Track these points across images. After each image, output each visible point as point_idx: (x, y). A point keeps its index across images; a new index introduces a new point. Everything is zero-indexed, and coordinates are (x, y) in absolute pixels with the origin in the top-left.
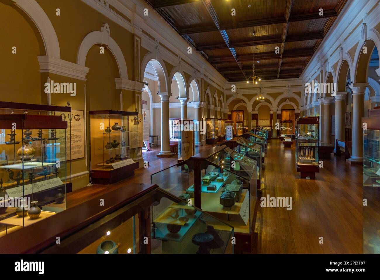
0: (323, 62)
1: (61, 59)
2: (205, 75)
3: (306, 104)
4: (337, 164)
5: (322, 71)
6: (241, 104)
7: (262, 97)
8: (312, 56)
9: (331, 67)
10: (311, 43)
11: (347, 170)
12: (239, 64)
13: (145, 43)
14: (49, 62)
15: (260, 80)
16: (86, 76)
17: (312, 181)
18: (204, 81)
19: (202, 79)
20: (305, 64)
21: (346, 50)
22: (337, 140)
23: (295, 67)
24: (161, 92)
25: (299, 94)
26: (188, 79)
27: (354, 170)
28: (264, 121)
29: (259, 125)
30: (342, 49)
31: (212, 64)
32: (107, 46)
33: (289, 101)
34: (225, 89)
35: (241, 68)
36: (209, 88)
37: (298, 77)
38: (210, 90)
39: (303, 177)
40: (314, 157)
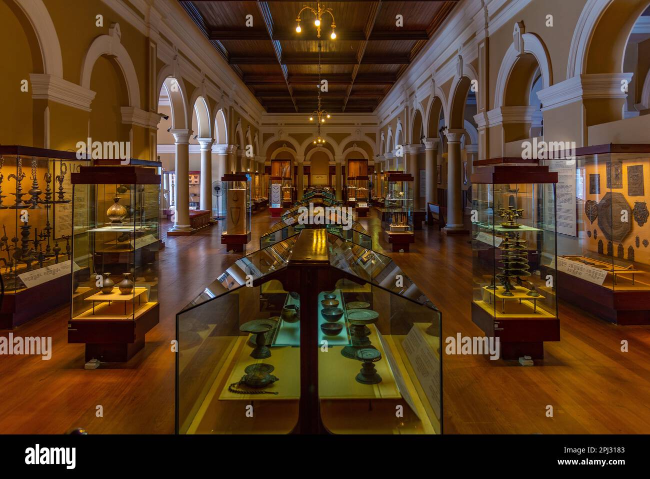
0: (408, 95)
1: (64, 78)
2: (236, 102)
3: (384, 151)
4: (429, 235)
5: (407, 107)
6: (284, 149)
7: (322, 140)
8: (393, 84)
9: (419, 103)
10: (394, 67)
11: (441, 241)
12: (289, 87)
13: (162, 52)
14: (50, 83)
15: (329, 116)
16: (90, 105)
17: (407, 254)
18: (234, 110)
19: (231, 107)
20: (383, 94)
21: (439, 84)
22: (428, 203)
23: (369, 98)
24: (175, 129)
25: (373, 136)
26: (213, 107)
27: (449, 242)
28: (320, 178)
29: (311, 184)
30: (434, 81)
31: (247, 84)
32: (116, 57)
33: (357, 146)
34: (260, 123)
35: (291, 92)
36: (240, 121)
37: (372, 111)
38: (242, 127)
39: (396, 250)
40: (407, 224)
